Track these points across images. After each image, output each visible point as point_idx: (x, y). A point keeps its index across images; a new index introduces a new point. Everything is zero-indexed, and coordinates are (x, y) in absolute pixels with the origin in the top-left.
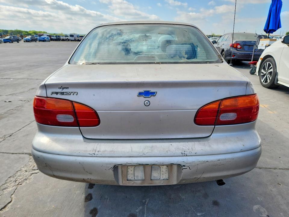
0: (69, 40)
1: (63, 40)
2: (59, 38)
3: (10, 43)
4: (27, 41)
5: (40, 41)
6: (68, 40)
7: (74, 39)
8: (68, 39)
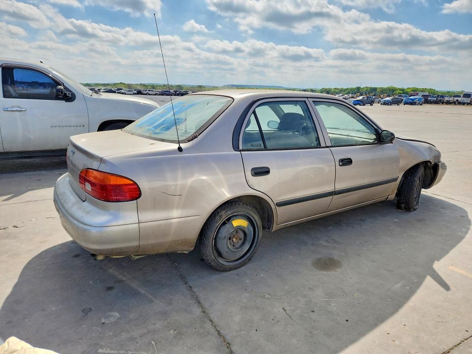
0: (460, 103)
1: (448, 103)
2: (441, 99)
3: (360, 105)
4: (385, 103)
5: (406, 103)
6: (457, 103)
7: (469, 102)
8: (457, 100)
